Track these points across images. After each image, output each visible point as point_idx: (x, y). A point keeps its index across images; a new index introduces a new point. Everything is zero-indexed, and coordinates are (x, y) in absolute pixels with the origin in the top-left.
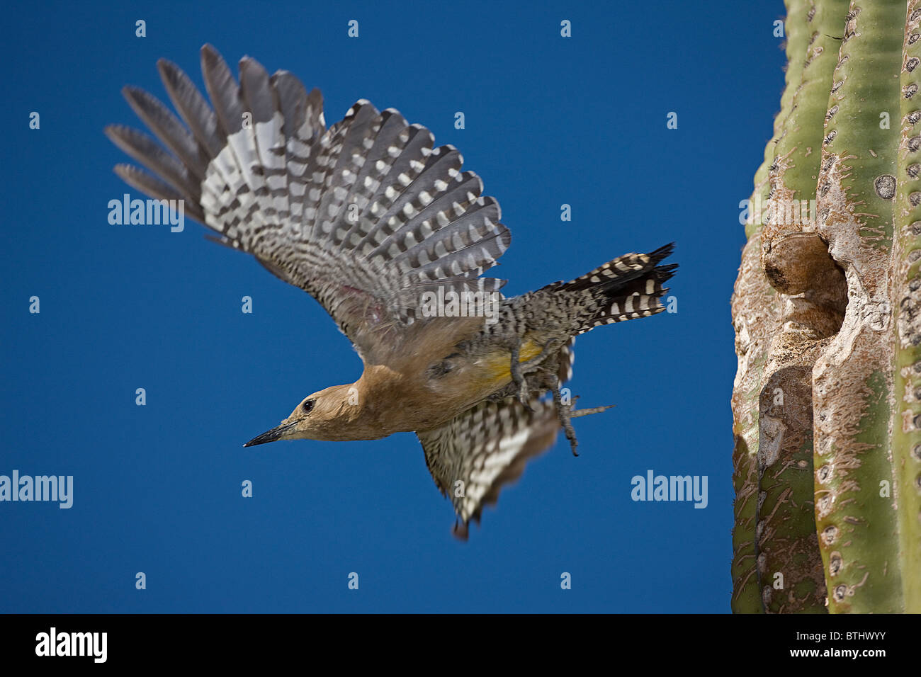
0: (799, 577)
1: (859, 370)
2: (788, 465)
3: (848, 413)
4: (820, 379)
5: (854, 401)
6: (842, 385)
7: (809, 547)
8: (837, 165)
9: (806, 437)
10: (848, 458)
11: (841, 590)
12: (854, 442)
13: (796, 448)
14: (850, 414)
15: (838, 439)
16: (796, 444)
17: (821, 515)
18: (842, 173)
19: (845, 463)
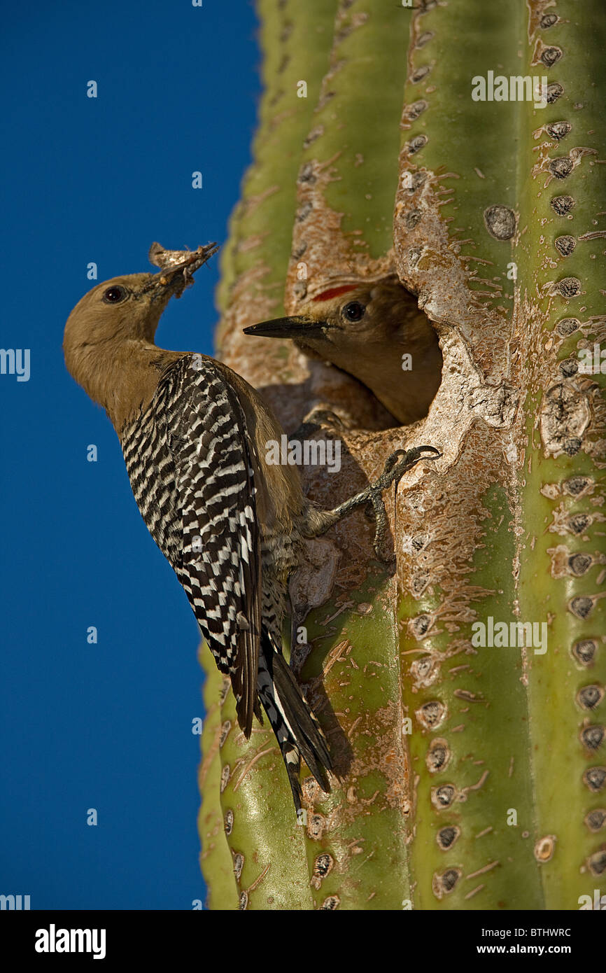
0: (363, 768)
1: (471, 481)
2: (343, 608)
3: (457, 541)
4: (413, 489)
5: (464, 525)
6: (449, 501)
7: (377, 727)
8: (432, 185)
9: (369, 570)
10: (459, 606)
11: (445, 793)
12: (466, 584)
13: (354, 584)
14: (459, 544)
15: (444, 578)
16: (356, 578)
17: (418, 684)
18: (441, 197)
19: (455, 613)
